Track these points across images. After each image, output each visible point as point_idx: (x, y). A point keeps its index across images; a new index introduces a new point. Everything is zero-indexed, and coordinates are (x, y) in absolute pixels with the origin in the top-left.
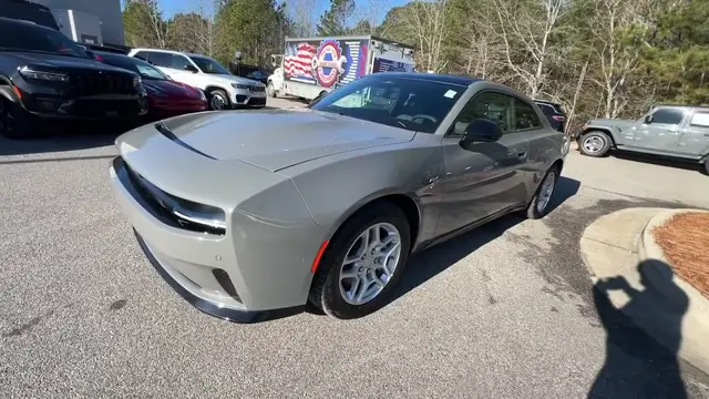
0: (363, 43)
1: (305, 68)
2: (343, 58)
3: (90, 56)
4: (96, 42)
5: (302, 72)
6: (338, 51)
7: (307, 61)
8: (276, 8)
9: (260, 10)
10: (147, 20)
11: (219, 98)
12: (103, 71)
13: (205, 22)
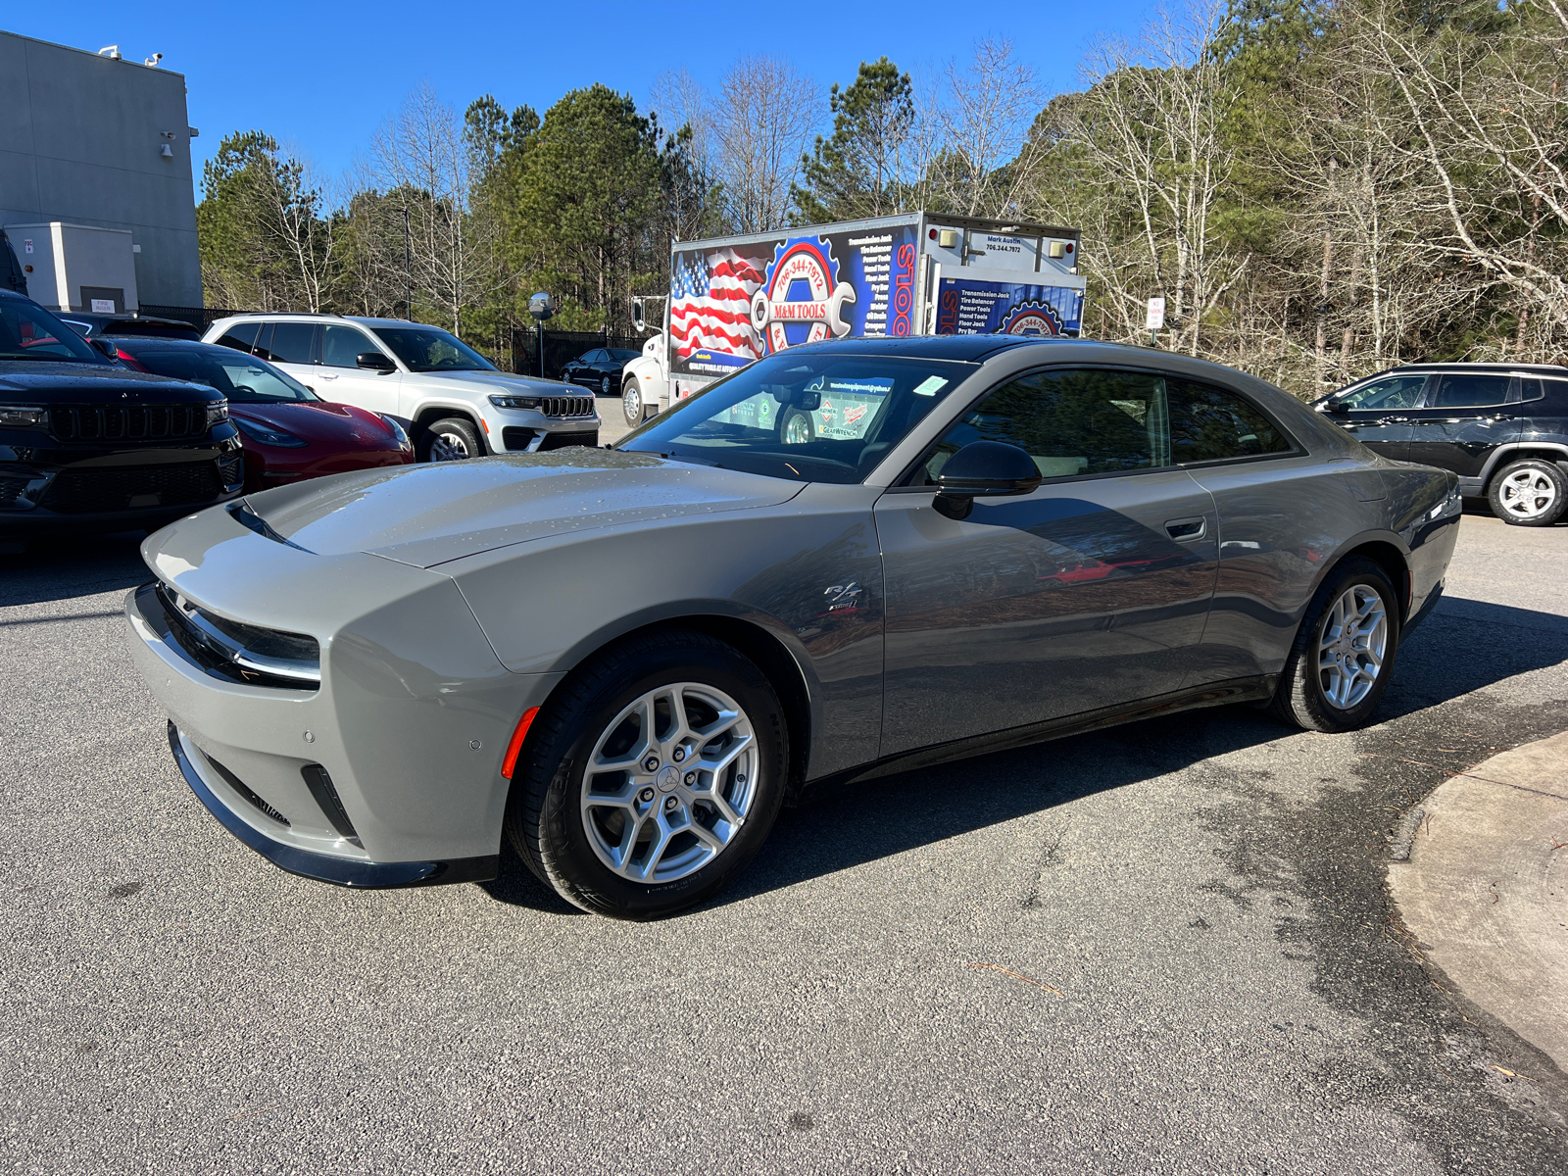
0: (901, 237)
1: (732, 330)
2: (844, 289)
3: (102, 352)
4: (120, 306)
5: (724, 343)
6: (828, 270)
7: (736, 307)
8: (660, 146)
9: (608, 157)
10: (270, 225)
11: (454, 439)
12: (131, 391)
13: (440, 208)
